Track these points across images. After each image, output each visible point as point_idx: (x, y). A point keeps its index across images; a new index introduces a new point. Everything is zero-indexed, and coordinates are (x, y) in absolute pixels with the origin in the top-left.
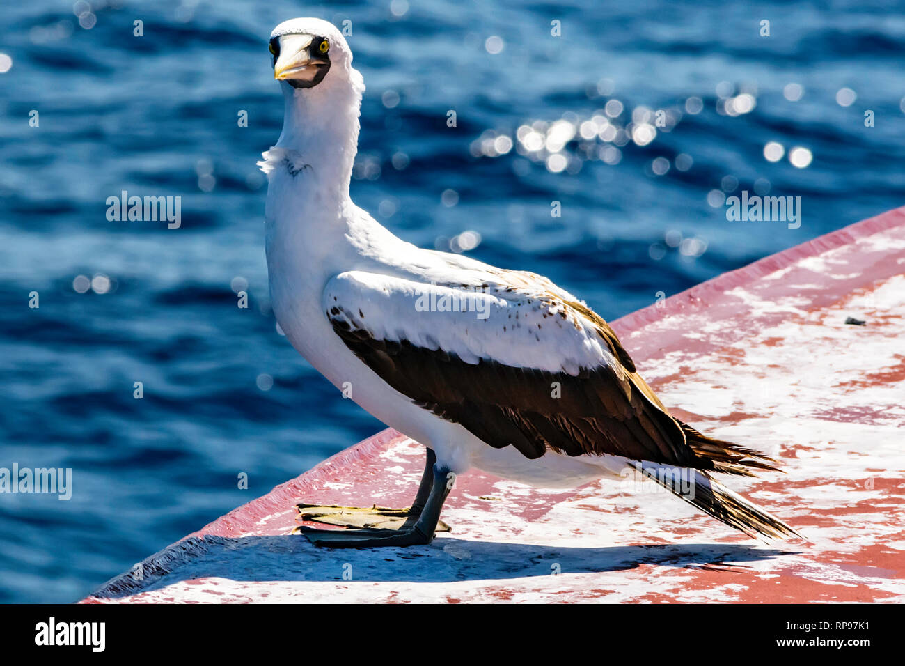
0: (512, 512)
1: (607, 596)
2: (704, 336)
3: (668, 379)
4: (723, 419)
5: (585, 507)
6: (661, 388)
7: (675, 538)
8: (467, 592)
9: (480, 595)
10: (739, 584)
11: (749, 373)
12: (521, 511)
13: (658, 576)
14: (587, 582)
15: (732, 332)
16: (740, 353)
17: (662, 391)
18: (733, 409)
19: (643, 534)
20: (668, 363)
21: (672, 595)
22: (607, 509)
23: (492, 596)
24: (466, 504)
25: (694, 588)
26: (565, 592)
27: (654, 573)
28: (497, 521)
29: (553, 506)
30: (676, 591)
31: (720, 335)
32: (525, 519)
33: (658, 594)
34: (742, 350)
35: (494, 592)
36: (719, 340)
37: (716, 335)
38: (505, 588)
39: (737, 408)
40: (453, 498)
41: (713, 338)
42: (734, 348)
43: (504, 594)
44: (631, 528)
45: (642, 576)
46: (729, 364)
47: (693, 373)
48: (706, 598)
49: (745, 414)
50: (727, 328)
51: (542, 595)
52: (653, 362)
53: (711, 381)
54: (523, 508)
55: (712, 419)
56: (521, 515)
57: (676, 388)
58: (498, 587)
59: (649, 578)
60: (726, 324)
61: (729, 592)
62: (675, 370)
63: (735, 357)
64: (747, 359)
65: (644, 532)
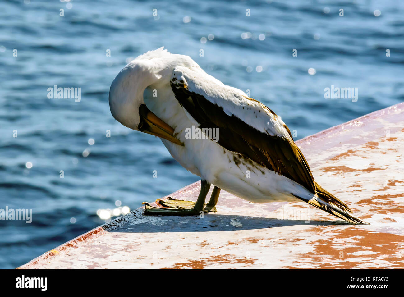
0: (263, 208)
1: (301, 241)
2: (361, 137)
3: (341, 155)
4: (364, 170)
5: (296, 206)
6: (338, 158)
7: (335, 218)
8: (238, 240)
9: (244, 241)
10: (361, 236)
11: (379, 152)
12: (267, 208)
13: (325, 233)
14: (292, 236)
15: (374, 136)
16: (376, 144)
17: (338, 160)
18: (370, 167)
19: (321, 217)
20: (343, 148)
21: (330, 240)
22: (306, 207)
23: (249, 242)
24: (243, 205)
25: (340, 237)
26: (282, 240)
27: (323, 232)
28: (256, 212)
29: (282, 206)
30: (332, 239)
31: (368, 136)
32: (269, 211)
33: (324, 240)
34: (377, 143)
35: (250, 240)
36: (367, 139)
37: (366, 137)
38: (255, 238)
39: (371, 166)
40: (238, 203)
41: (365, 138)
42: (374, 142)
43: (255, 240)
44: (316, 214)
45: (318, 233)
46: (370, 148)
47: (354, 152)
48: (345, 241)
49: (374, 168)
50: (372, 134)
51: (271, 241)
52: (336, 148)
53: (361, 155)
54: (268, 207)
55: (360, 170)
56: (267, 209)
57: (345, 158)
58: (252, 238)
59: (321, 234)
60: (372, 132)
61: (356, 239)
62: (346, 151)
63: (373, 146)
64: (379, 147)
65: (322, 216)
